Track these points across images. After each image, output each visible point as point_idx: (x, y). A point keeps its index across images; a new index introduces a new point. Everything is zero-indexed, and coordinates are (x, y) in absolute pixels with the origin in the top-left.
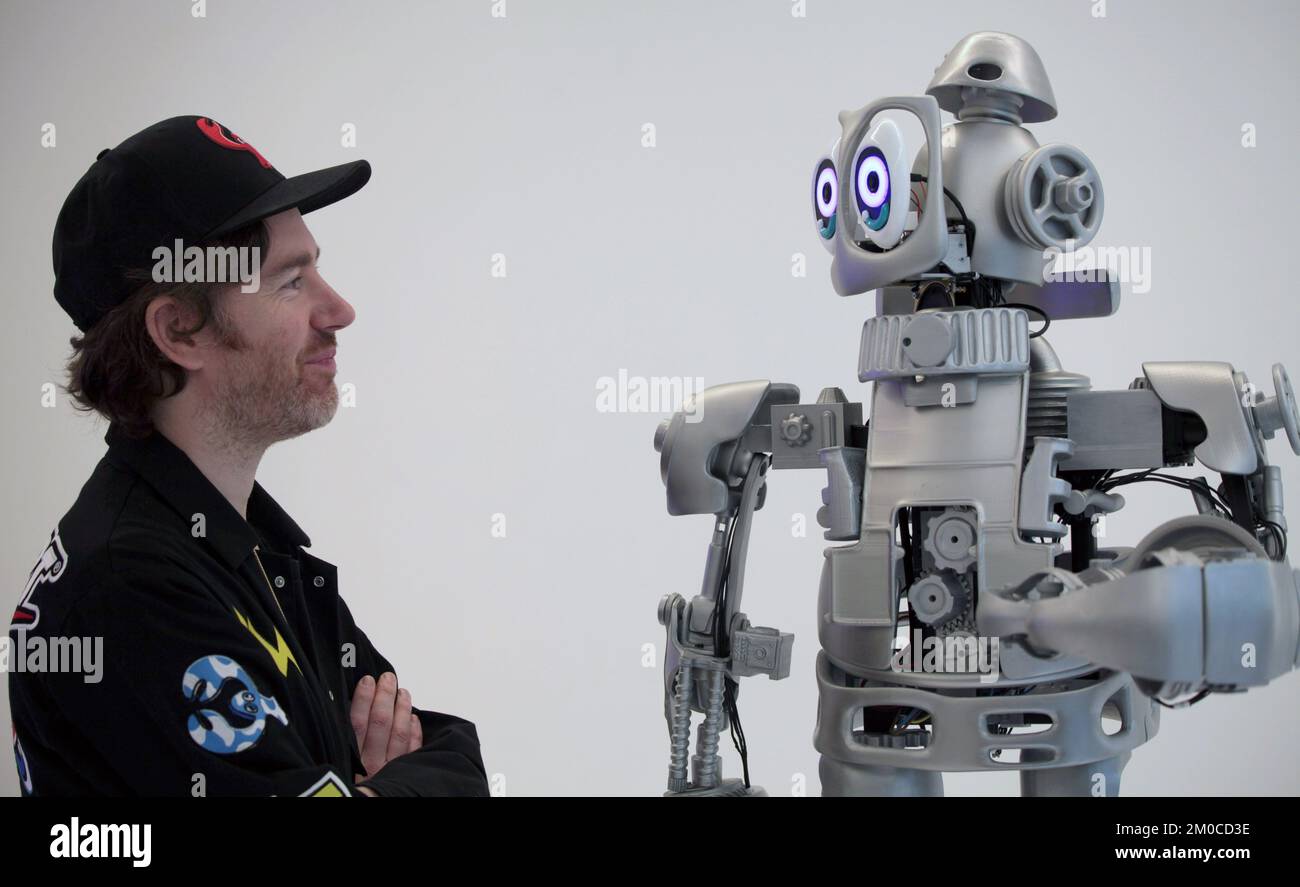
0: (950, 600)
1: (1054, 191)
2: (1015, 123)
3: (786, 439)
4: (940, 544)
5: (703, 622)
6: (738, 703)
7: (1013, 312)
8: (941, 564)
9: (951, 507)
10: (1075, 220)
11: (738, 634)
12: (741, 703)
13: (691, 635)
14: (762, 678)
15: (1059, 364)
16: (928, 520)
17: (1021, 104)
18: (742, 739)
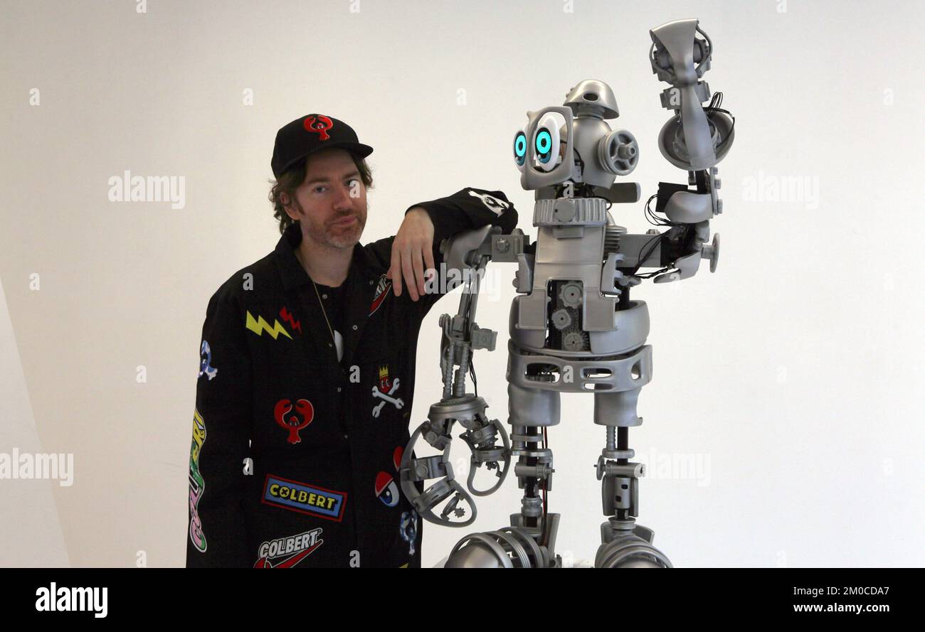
0: (570, 320)
1: (619, 150)
2: (601, 119)
3: (498, 250)
4: (566, 295)
5: (459, 326)
6: (473, 361)
7: (600, 200)
8: (566, 305)
9: (571, 281)
10: (627, 162)
11: (474, 331)
12: (474, 360)
13: (454, 332)
14: (485, 350)
15: (614, 222)
16: (560, 286)
17: (604, 111)
18: (475, 377)
